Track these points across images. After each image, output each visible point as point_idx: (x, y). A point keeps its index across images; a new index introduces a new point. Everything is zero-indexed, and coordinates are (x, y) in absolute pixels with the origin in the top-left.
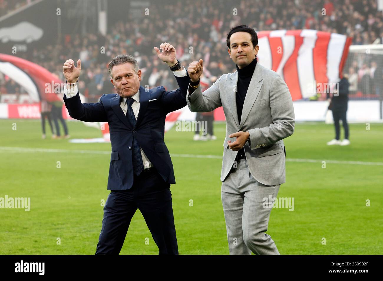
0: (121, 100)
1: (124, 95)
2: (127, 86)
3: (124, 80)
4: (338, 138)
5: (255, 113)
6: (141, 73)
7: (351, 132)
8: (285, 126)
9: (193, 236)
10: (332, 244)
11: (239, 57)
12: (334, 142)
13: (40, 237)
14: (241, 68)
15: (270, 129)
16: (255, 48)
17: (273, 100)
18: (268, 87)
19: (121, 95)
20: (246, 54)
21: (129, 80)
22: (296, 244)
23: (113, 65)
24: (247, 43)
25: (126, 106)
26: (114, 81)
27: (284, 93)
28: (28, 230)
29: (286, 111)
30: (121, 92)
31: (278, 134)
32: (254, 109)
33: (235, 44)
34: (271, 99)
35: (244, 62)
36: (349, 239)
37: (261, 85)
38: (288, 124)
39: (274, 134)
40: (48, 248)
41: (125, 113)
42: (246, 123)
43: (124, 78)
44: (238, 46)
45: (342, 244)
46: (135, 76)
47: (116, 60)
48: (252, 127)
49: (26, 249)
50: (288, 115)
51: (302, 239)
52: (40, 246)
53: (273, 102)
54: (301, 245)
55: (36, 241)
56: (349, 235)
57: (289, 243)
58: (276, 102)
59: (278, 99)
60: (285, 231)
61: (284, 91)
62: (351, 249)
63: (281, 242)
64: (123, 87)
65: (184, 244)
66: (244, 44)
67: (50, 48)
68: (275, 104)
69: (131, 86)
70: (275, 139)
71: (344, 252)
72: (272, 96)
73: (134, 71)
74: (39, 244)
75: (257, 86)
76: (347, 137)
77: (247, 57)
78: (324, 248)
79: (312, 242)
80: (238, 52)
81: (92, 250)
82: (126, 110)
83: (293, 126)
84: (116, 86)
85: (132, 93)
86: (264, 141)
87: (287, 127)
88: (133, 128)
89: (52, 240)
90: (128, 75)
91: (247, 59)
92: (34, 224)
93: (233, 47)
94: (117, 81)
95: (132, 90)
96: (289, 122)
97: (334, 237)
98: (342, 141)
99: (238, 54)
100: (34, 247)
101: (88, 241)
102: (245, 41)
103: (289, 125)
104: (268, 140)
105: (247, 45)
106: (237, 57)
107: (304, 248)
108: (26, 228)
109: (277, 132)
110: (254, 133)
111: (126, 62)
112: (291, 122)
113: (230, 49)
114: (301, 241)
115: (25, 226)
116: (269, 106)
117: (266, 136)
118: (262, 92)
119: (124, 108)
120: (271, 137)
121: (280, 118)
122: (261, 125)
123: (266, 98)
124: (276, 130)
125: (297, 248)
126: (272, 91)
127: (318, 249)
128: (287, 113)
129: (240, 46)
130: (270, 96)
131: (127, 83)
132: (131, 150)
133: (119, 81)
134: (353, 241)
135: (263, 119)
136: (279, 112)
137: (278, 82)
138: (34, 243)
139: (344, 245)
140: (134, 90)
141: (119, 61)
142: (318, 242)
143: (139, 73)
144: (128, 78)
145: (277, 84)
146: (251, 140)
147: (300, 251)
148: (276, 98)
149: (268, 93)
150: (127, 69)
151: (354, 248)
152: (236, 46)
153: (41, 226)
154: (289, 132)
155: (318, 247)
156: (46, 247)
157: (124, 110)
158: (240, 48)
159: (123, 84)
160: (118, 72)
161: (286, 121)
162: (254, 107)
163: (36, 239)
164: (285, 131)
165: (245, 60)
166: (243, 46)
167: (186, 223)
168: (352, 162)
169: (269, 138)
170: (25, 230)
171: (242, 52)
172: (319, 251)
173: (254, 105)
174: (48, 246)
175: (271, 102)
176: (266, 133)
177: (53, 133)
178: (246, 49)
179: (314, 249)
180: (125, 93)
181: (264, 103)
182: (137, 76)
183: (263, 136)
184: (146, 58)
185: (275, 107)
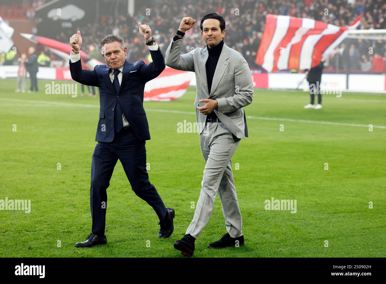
0: (110, 71)
1: (113, 67)
2: (115, 60)
3: (113, 56)
4: (312, 103)
5: (222, 85)
6: (126, 50)
7: (323, 99)
8: (246, 97)
9: (197, 176)
10: (305, 186)
11: (209, 39)
12: (309, 106)
13: (77, 173)
14: (211, 47)
15: (234, 99)
16: (223, 32)
17: (238, 75)
18: (233, 66)
19: (110, 67)
20: (215, 37)
21: (117, 56)
22: (277, 185)
23: (104, 43)
24: (216, 28)
25: (114, 76)
26: (105, 56)
27: (246, 70)
28: (69, 167)
29: (248, 85)
30: (110, 65)
31: (240, 103)
32: (222, 82)
33: (206, 28)
34: (236, 74)
35: (213, 43)
36: (319, 183)
37: (228, 63)
38: (248, 95)
39: (237, 103)
40: (83, 182)
41: (112, 81)
42: (215, 93)
43: (113, 54)
44: (208, 30)
45: (313, 187)
46: (122, 52)
47: (107, 39)
48: (219, 96)
49: (66, 182)
50: (249, 88)
51: (282, 182)
52: (77, 180)
53: (237, 77)
54: (281, 187)
55: (74, 176)
56: (320, 180)
57: (272, 185)
58: (239, 77)
59: (241, 75)
60: (269, 175)
61: (246, 69)
62: (321, 191)
63: (265, 184)
64: (112, 61)
65: (189, 182)
66: (214, 29)
67: (89, 25)
68: (238, 79)
69: (118, 61)
70: (237, 107)
71: (315, 193)
72: (236, 72)
73: (121, 48)
74: (77, 179)
75: (225, 64)
76: (320, 102)
77: (215, 40)
78: (299, 189)
79: (290, 184)
80: (209, 36)
81: (118, 185)
82: (113, 79)
83: (252, 97)
84: (107, 60)
85: (119, 66)
86: (229, 108)
87: (248, 98)
88: (117, 94)
89: (87, 176)
90: (116, 52)
91: (215, 41)
92: (74, 163)
93: (205, 31)
94: (107, 56)
95: (119, 64)
96: (249, 93)
97: (307, 181)
98: (316, 105)
99: (208, 37)
100: (73, 181)
101: (115, 178)
102: (215, 27)
103: (249, 97)
104: (233, 108)
105: (216, 30)
106: (208, 39)
107: (284, 189)
108: (67, 166)
109: (239, 101)
110: (221, 101)
111: (114, 41)
112: (251, 94)
113: (203, 31)
114: (282, 183)
115: (66, 164)
116: (233, 80)
117: (231, 104)
118: (229, 68)
119: (112, 77)
120: (235, 105)
121: (243, 90)
122: (226, 95)
123: (231, 73)
124: (239, 100)
125: (278, 189)
126: (237, 69)
127: (295, 190)
128: (249, 86)
129: (210, 30)
130: (235, 72)
131: (115, 58)
132: (114, 112)
133: (109, 56)
134: (323, 185)
135: (229, 90)
136: (242, 86)
137: (242, 61)
138: (73, 177)
139: (315, 187)
140: (121, 64)
141: (109, 40)
142: (295, 184)
143: (125, 50)
144: (116, 54)
145: (241, 62)
146: (219, 107)
147: (281, 191)
148: (240, 74)
149: (233, 70)
150: (115, 47)
151: (323, 190)
152: (207, 30)
153: (78, 164)
154: (249, 101)
155: (295, 188)
156: (82, 181)
157: (111, 79)
158: (210, 32)
159: (112, 59)
160: (108, 49)
161: (247, 93)
162: (222, 80)
163: (75, 174)
164: (246, 101)
165: (214, 42)
166: (213, 30)
167: (191, 166)
168: (323, 122)
169: (233, 106)
170: (66, 167)
171: (211, 35)
172: (295, 191)
173: (222, 78)
174: (84, 181)
175: (235, 77)
176: (231, 102)
177: (90, 92)
178: (215, 33)
179: (291, 190)
180: (113, 66)
181: (229, 78)
182: (124, 52)
183: (228, 104)
184: (164, 36)
185: (238, 81)
